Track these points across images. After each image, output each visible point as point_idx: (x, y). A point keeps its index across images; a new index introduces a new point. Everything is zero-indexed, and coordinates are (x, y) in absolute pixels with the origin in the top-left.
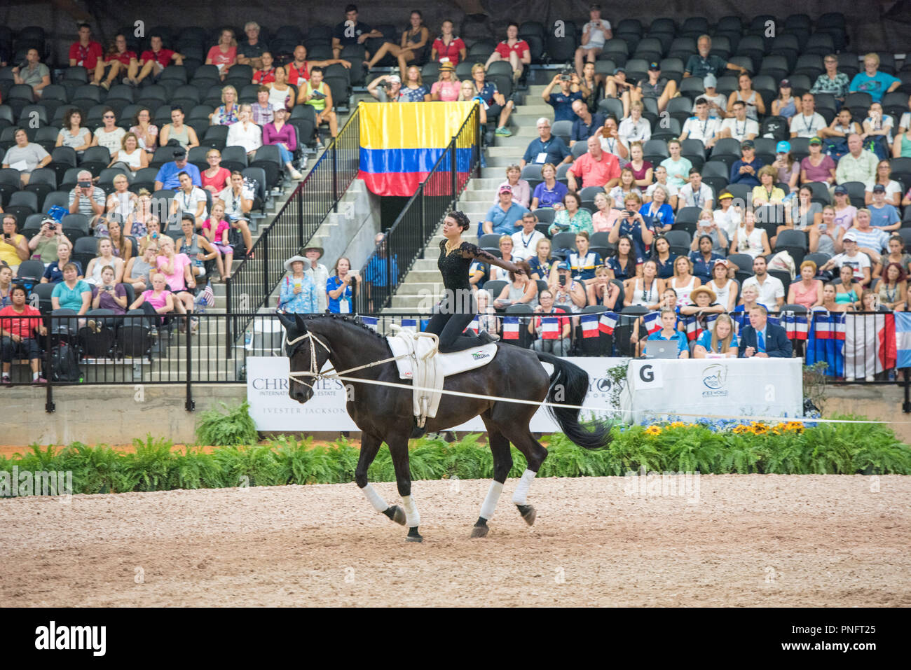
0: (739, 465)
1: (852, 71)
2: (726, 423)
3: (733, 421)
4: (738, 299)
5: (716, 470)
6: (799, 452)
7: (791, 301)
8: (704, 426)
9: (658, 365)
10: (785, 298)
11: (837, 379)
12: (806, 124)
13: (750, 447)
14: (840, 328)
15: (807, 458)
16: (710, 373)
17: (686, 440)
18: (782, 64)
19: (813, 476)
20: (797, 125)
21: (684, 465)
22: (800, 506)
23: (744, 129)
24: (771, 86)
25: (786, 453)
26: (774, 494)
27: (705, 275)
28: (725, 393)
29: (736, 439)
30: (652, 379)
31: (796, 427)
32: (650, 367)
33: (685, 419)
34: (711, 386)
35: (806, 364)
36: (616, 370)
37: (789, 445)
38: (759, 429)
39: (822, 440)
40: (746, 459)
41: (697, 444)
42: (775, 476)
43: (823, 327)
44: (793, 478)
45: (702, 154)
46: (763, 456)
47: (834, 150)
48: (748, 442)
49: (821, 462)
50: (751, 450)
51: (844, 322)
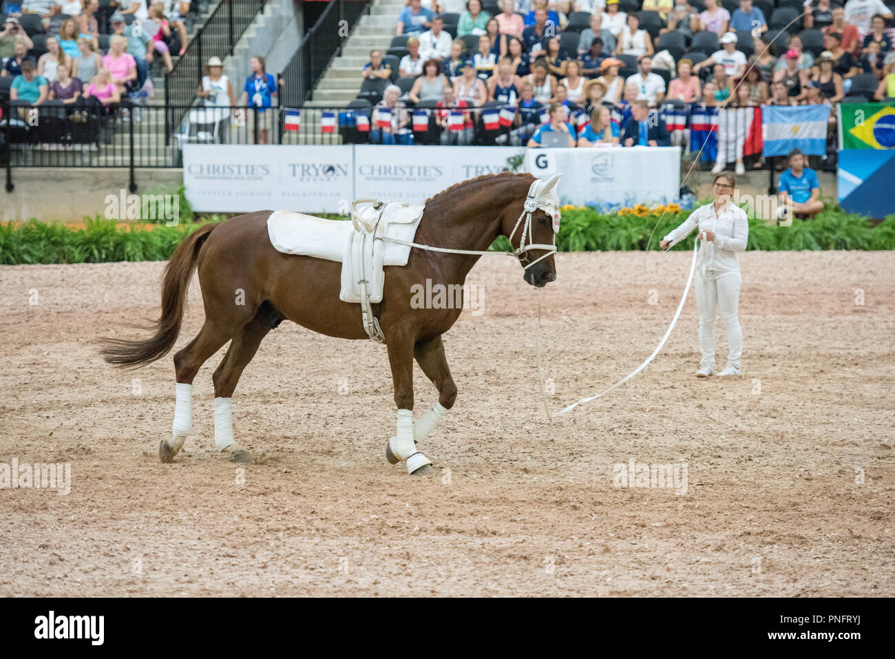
0: (623, 243)
2: (611, 206)
3: (617, 205)
5: (603, 247)
7: (670, 96)
8: (593, 208)
9: (552, 154)
10: (666, 93)
13: (633, 227)
14: (714, 120)
16: (600, 161)
17: (576, 221)
19: (688, 253)
21: (574, 244)
22: (677, 279)
28: (611, 180)
29: (620, 220)
30: (546, 166)
31: (674, 210)
32: (544, 156)
33: (575, 202)
34: (599, 172)
35: (683, 152)
36: (514, 158)
38: (641, 211)
40: (629, 238)
41: (586, 225)
43: (699, 120)
46: (645, 235)
48: (631, 223)
50: (634, 230)
51: (717, 114)
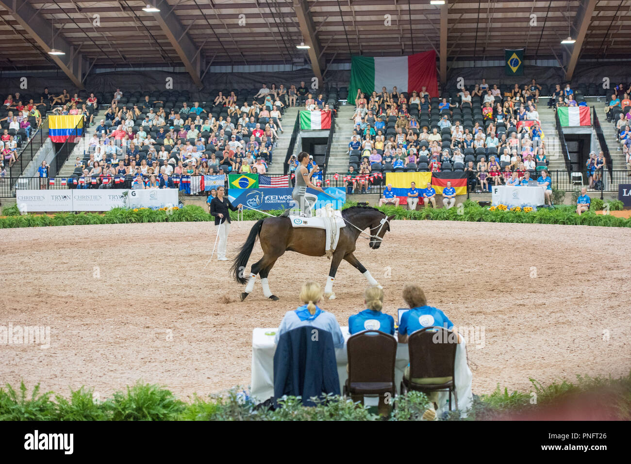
0: (160, 219)
1: (191, 106)
2: (156, 207)
3: (158, 207)
4: (160, 172)
5: (154, 221)
6: (178, 216)
7: (175, 172)
8: (150, 208)
10: (174, 171)
11: (188, 195)
12: (178, 122)
14: (189, 180)
15: (180, 217)
16: (152, 193)
17: (145, 213)
18: (171, 105)
19: (181, 222)
20: (176, 122)
21: (145, 220)
22: (178, 231)
23: (161, 121)
24: (168, 111)
25: (174, 216)
26: (170, 228)
27: (150, 165)
28: (156, 199)
29: (159, 212)
30: (135, 195)
31: (177, 209)
32: (134, 192)
33: (145, 207)
34: (152, 197)
35: (179, 190)
36: (125, 193)
37: (174, 214)
38: (166, 209)
39: (184, 212)
40: (162, 218)
41: (149, 214)
42: (171, 222)
43: (184, 180)
44: (176, 223)
45: (149, 130)
46: (167, 217)
47: (187, 129)
48: (163, 213)
49: (184, 218)
50: (164, 215)
51: (190, 178)
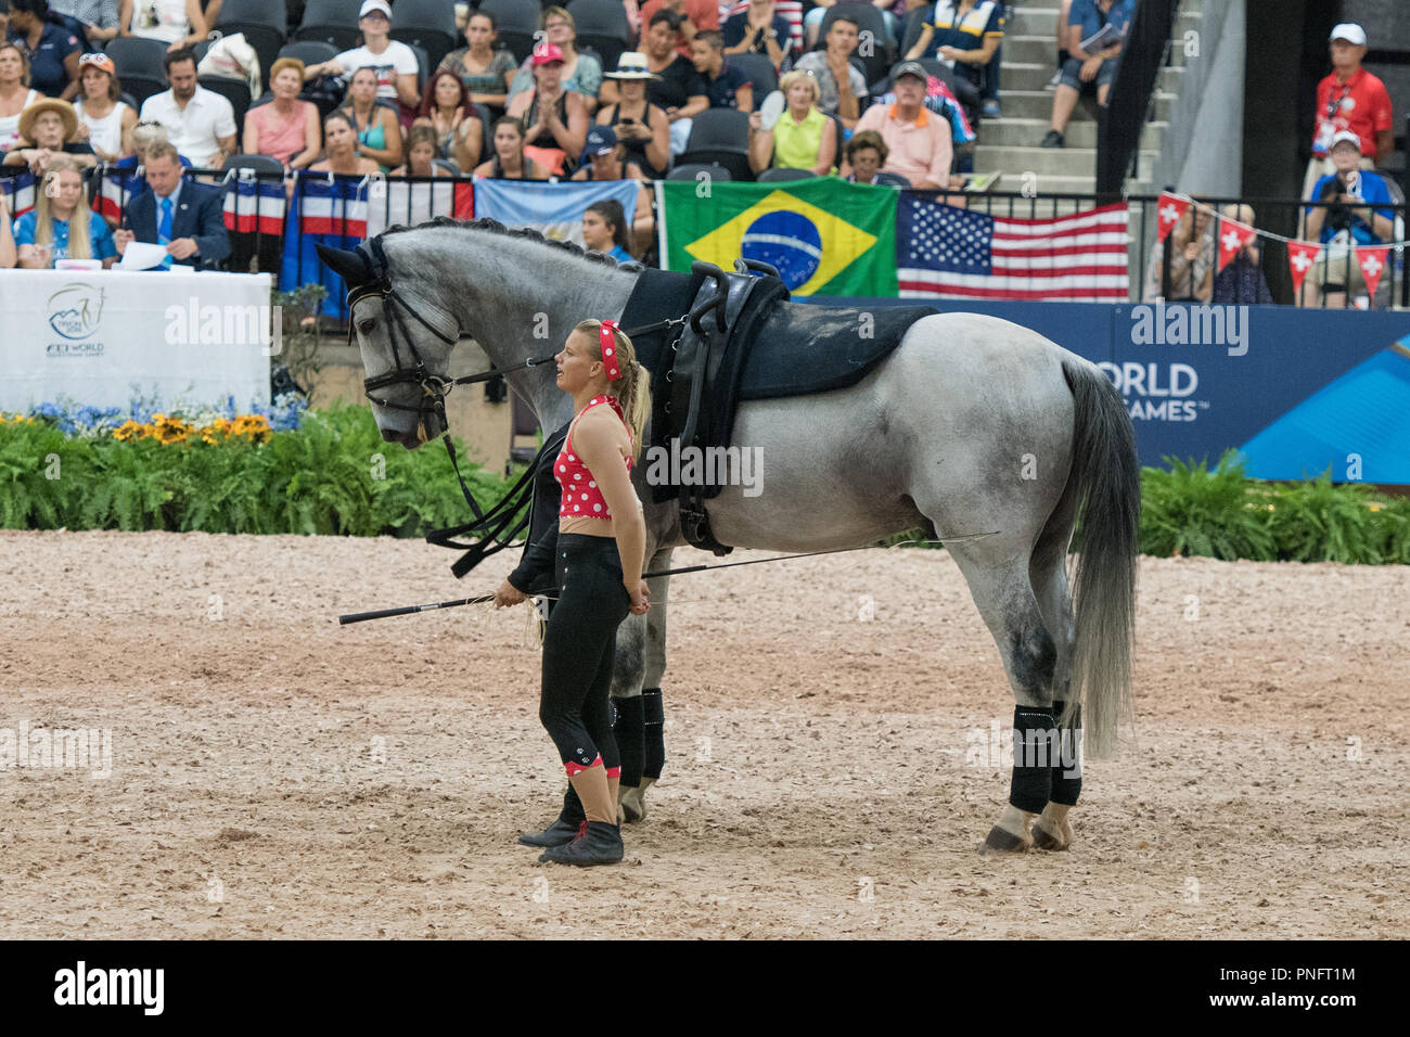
0: (124, 509)
2: (96, 416)
3: (112, 413)
5: (72, 520)
6: (258, 485)
7: (250, 147)
8: (49, 421)
10: (238, 140)
13: (149, 470)
14: (356, 210)
15: (275, 499)
16: (65, 303)
17: (6, 453)
19: (286, 538)
22: (257, 605)
25: (228, 486)
26: (199, 577)
28: (96, 350)
29: (118, 453)
31: (254, 429)
34: (66, 332)
35: (278, 289)
37: (235, 470)
38: (170, 430)
39: (309, 459)
40: (140, 499)
42: (204, 537)
43: (318, 208)
44: (243, 542)
46: (179, 492)
48: (145, 459)
49: (306, 507)
50: (151, 478)
51: (364, 197)
